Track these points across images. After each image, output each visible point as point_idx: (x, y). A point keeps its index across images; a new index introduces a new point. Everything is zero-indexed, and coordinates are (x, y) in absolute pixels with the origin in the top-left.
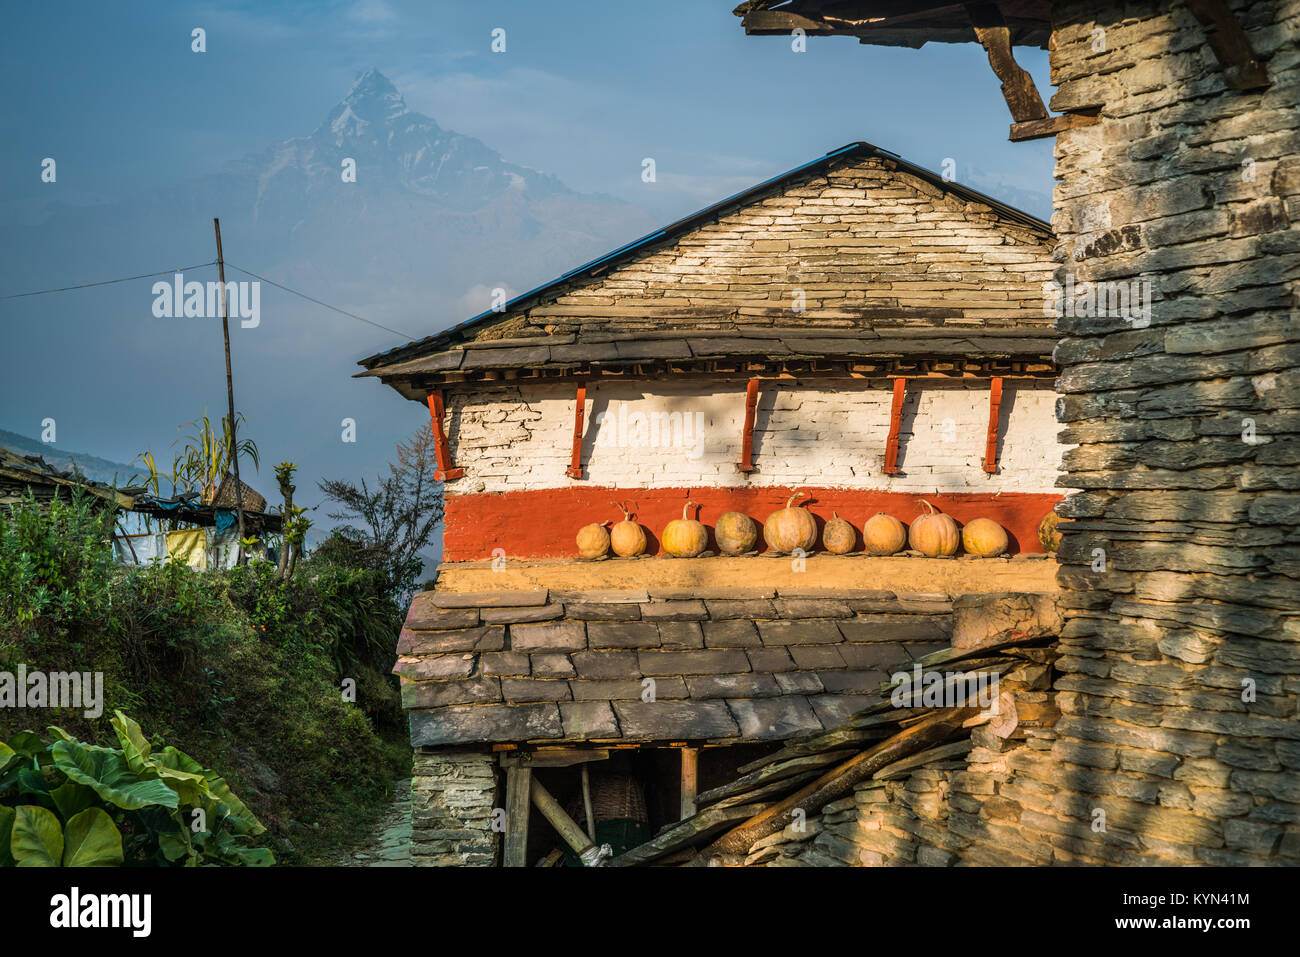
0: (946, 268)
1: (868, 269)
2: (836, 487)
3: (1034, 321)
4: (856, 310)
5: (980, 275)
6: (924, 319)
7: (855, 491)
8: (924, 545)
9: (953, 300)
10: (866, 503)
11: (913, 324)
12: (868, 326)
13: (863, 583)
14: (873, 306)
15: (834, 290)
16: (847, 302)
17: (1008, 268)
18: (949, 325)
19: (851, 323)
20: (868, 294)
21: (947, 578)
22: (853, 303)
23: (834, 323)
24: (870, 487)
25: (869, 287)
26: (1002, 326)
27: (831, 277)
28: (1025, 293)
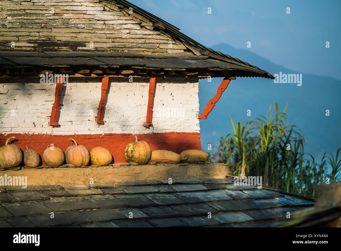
0: (77, 21)
1: (41, 21)
2: (27, 133)
3: (118, 49)
4: (35, 42)
5: (93, 26)
6: (67, 47)
7: (36, 135)
8: (75, 161)
9: (81, 37)
10: (41, 141)
11: (62, 49)
12: (41, 50)
13: (46, 182)
14: (43, 40)
15: (24, 32)
16: (31, 38)
17: (106, 22)
18: (79, 50)
19: (33, 49)
20: (41, 34)
21: (86, 177)
22: (33, 38)
23: (25, 49)
24: (43, 133)
25: (41, 30)
26: (103, 51)
27: (23, 25)
28: (114, 35)
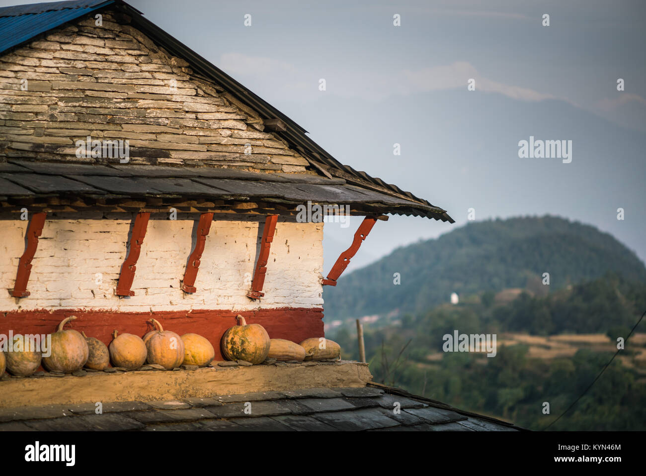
0: (158, 113)
1: (106, 111)
2: (82, 309)
3: (214, 163)
5: (181, 121)
6: (144, 158)
7: (95, 312)
8: (164, 360)
9: (164, 141)
10: (103, 323)
11: (137, 162)
12: (105, 162)
13: (121, 396)
15: (82, 130)
17: (199, 116)
18: (160, 164)
20: (106, 134)
21: (178, 386)
24: (106, 308)
25: (107, 127)
26: (193, 166)
27: (80, 117)
28: (209, 138)
